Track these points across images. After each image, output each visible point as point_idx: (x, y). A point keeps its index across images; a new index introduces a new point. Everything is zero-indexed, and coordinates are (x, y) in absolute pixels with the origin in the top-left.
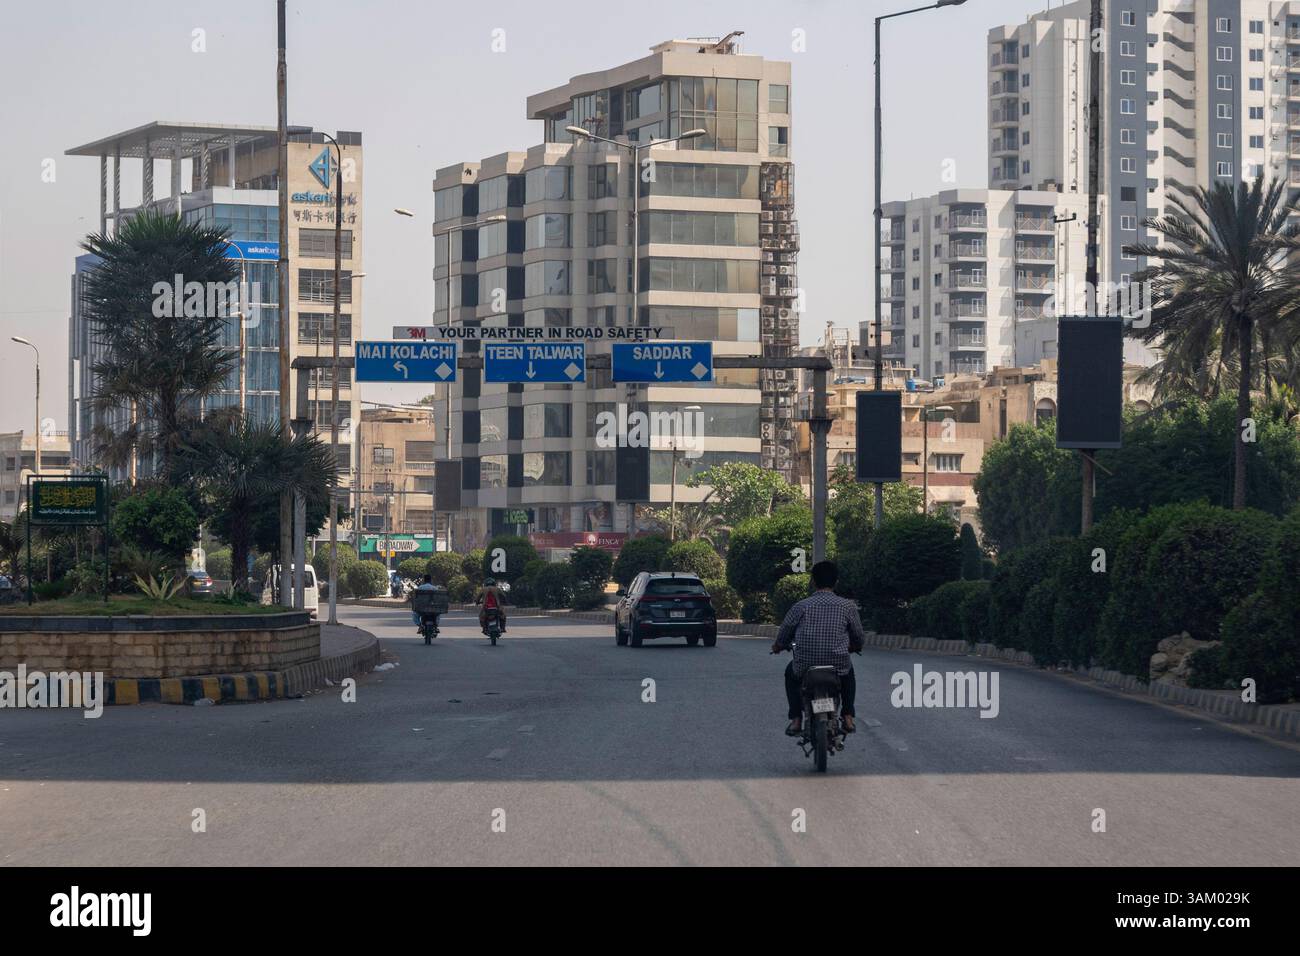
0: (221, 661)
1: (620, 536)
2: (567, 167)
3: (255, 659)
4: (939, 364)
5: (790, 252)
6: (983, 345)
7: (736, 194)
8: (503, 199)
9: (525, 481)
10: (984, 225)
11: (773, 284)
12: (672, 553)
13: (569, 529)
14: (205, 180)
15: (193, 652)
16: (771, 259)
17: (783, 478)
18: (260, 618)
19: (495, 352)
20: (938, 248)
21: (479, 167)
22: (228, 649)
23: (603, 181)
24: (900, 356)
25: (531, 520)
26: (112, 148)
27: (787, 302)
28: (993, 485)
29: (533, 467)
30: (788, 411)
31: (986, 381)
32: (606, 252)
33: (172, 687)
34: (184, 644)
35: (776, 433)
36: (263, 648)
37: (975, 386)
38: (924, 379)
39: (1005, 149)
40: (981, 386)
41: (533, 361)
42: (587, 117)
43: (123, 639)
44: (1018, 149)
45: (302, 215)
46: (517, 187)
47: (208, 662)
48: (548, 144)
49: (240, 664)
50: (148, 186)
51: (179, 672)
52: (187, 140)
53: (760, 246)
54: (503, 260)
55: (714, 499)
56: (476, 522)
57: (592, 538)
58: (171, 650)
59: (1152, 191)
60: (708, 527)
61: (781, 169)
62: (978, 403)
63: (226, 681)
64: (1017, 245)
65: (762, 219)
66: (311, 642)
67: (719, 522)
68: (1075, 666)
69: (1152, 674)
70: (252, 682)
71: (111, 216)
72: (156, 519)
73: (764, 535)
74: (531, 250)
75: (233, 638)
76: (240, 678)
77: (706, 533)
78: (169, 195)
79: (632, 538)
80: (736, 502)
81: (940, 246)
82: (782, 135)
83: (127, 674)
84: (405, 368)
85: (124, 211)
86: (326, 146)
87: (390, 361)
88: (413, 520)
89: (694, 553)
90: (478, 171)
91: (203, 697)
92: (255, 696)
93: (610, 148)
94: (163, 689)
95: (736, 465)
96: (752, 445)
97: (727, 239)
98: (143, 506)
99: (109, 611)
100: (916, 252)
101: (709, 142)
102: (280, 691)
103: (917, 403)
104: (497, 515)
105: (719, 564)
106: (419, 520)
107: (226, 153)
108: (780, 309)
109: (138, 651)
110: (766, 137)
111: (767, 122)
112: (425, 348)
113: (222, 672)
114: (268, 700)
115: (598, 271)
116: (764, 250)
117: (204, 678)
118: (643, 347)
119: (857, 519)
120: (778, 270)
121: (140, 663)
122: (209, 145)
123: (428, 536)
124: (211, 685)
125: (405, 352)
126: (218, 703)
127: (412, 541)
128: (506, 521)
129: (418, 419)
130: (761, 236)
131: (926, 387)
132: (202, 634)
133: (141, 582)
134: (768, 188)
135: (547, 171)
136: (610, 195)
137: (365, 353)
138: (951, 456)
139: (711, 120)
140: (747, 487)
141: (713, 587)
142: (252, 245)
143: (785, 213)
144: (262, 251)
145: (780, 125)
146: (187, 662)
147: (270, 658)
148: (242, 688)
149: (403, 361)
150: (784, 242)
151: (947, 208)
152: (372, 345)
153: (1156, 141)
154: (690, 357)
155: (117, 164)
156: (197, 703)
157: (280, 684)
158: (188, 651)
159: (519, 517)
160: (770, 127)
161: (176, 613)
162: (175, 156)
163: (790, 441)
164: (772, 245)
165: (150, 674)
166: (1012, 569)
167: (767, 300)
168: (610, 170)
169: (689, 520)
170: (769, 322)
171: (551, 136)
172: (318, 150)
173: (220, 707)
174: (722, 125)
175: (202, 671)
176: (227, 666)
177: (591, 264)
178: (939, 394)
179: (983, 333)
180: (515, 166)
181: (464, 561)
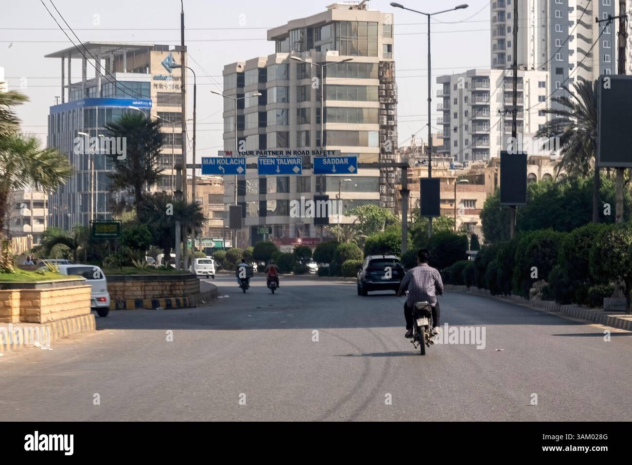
0: (165, 292)
1: (313, 240)
2: (287, 64)
3: (178, 292)
4: (467, 155)
5: (393, 104)
6: (488, 145)
7: (367, 76)
8: (256, 79)
9: (268, 213)
10: (489, 87)
11: (385, 119)
12: (339, 248)
13: (289, 236)
14: (111, 69)
15: (155, 289)
16: (384, 107)
17: (390, 212)
18: (179, 276)
19: (262, 161)
20: (466, 98)
21: (245, 65)
22: (168, 288)
23: (305, 70)
24: (448, 151)
25: (270, 232)
26: (66, 54)
27: (392, 128)
28: (489, 215)
29: (271, 206)
30: (393, 180)
31: (488, 165)
32: (306, 104)
33: (148, 303)
34: (151, 286)
35: (387, 190)
36: (181, 288)
37: (482, 167)
38: (460, 162)
39: (499, 49)
40: (485, 167)
41: (279, 165)
42: (296, 40)
43: (129, 284)
44: (505, 49)
45: (158, 86)
46: (263, 74)
47: (161, 292)
48: (277, 54)
49: (172, 294)
50: (84, 72)
51: (150, 297)
52: (103, 50)
53: (379, 101)
54: (256, 109)
55: (358, 222)
56: (244, 233)
57: (300, 241)
58: (147, 288)
59: (571, 69)
60: (355, 235)
61: (389, 64)
62: (484, 175)
63: (168, 300)
64: (505, 96)
65: (380, 89)
66: (197, 286)
67: (360, 233)
68: (506, 294)
69: (530, 296)
70: (177, 301)
71: (66, 87)
72: (136, 237)
73: (380, 240)
74: (270, 104)
75: (170, 284)
76: (173, 299)
77: (354, 238)
78: (95, 77)
79: (321, 241)
80: (368, 224)
81: (467, 97)
82: (389, 48)
83: (131, 298)
84: (223, 169)
85: (73, 85)
86: (170, 53)
87: (217, 166)
88: (212, 232)
89: (349, 248)
90: (244, 66)
91: (159, 306)
92: (179, 306)
93: (307, 55)
94: (144, 303)
95: (368, 206)
96: (375, 196)
97: (364, 98)
98: (131, 232)
99: (123, 273)
100: (456, 100)
101: (355, 52)
102: (188, 305)
103: (455, 175)
104: (254, 229)
105: (360, 253)
106: (215, 232)
107: (121, 56)
108: (389, 131)
109: (134, 288)
110: (382, 49)
111: (382, 42)
112: (232, 160)
113: (166, 297)
114: (184, 308)
115: (302, 114)
116: (381, 103)
117: (160, 299)
118: (327, 159)
119: (424, 232)
120: (388, 112)
121: (135, 293)
122: (114, 52)
123: (220, 240)
124: (162, 301)
125: (223, 162)
126: (165, 309)
127: (212, 242)
128: (258, 233)
129: (215, 184)
130: (379, 97)
131: (460, 166)
132: (158, 282)
133: (134, 262)
134: (383, 74)
135: (277, 66)
136: (307, 78)
137: (206, 162)
138: (471, 201)
139: (355, 41)
140: (373, 216)
141: (358, 263)
142: (135, 101)
143: (391, 85)
144: (139, 103)
145: (388, 43)
146: (152, 293)
147: (184, 292)
148: (174, 303)
149: (222, 166)
150: (390, 99)
151: (471, 79)
152: (209, 159)
153: (573, 45)
154: (347, 163)
155: (70, 61)
156: (157, 309)
157: (188, 301)
158: (153, 288)
159: (264, 231)
160: (383, 44)
161: (148, 274)
162: (97, 58)
163: (394, 194)
164: (385, 100)
165: (139, 297)
166: (482, 255)
167: (382, 127)
168: (307, 66)
169: (346, 233)
170: (383, 138)
171: (279, 49)
172: (166, 54)
173: (165, 311)
174: (360, 43)
175: (158, 296)
176: (168, 295)
177: (298, 110)
178: (466, 171)
179: (488, 139)
180: (262, 64)
181: (244, 252)
